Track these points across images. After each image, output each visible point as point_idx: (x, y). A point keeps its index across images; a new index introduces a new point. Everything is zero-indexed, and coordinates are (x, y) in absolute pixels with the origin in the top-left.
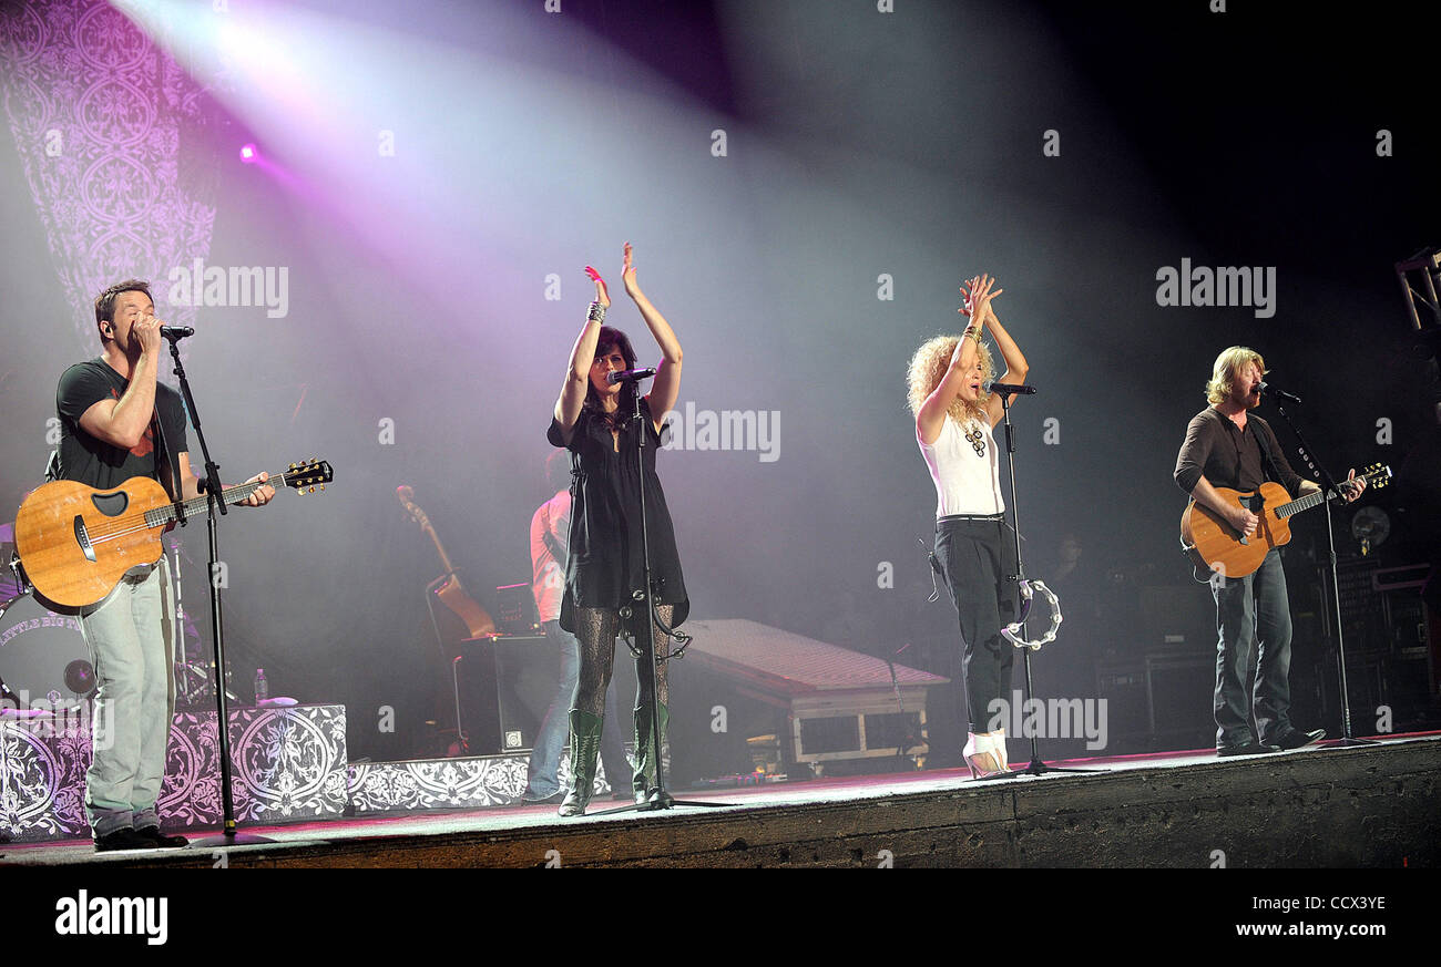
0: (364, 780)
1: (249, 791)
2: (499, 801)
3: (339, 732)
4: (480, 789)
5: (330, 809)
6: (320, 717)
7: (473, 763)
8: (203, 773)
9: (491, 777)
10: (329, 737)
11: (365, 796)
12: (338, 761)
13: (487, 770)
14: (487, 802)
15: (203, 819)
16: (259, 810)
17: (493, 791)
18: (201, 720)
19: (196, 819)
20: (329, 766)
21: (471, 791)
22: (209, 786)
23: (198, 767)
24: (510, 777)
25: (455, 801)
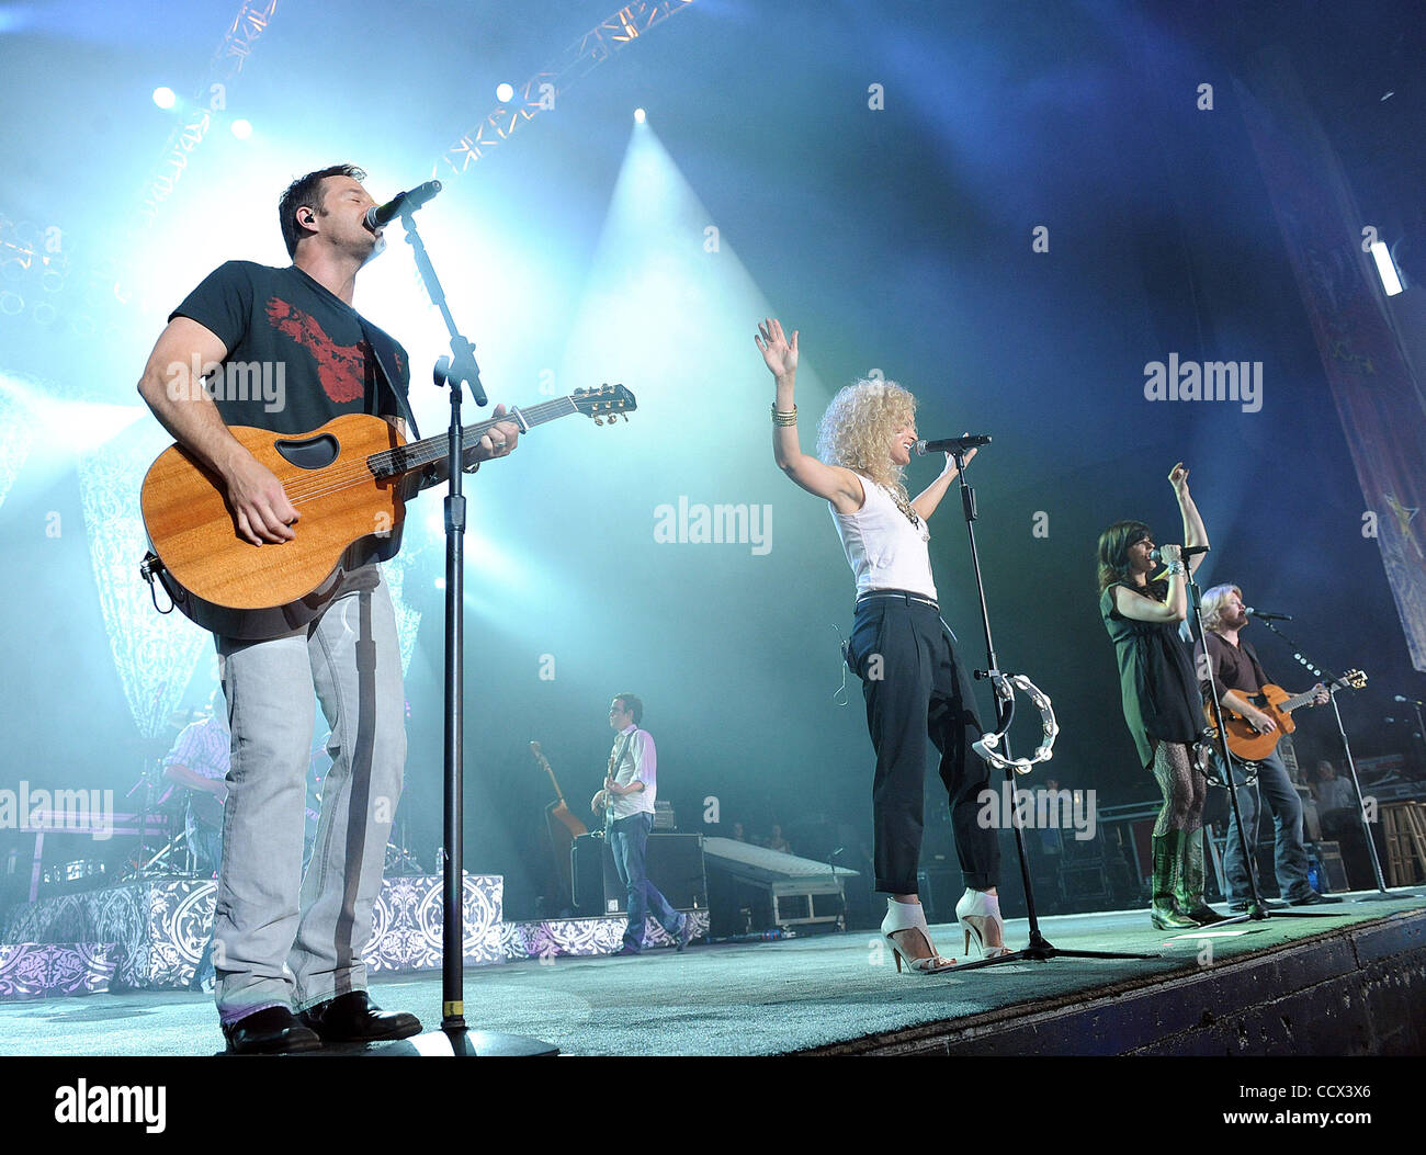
0: (511, 934)
1: (426, 942)
2: (603, 951)
3: (498, 896)
4: (591, 942)
5: (488, 957)
6: (485, 884)
7: (586, 923)
8: (391, 928)
9: (597, 933)
10: (490, 900)
11: (511, 946)
12: (496, 919)
13: (595, 928)
14: (595, 952)
15: (388, 965)
16: (433, 958)
17: (599, 943)
18: (394, 885)
19: (383, 965)
20: (490, 923)
21: (584, 943)
22: (395, 938)
23: (388, 922)
24: (610, 933)
25: (574, 951)
